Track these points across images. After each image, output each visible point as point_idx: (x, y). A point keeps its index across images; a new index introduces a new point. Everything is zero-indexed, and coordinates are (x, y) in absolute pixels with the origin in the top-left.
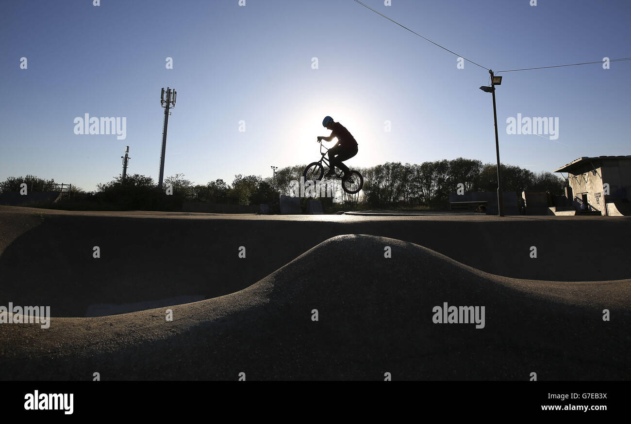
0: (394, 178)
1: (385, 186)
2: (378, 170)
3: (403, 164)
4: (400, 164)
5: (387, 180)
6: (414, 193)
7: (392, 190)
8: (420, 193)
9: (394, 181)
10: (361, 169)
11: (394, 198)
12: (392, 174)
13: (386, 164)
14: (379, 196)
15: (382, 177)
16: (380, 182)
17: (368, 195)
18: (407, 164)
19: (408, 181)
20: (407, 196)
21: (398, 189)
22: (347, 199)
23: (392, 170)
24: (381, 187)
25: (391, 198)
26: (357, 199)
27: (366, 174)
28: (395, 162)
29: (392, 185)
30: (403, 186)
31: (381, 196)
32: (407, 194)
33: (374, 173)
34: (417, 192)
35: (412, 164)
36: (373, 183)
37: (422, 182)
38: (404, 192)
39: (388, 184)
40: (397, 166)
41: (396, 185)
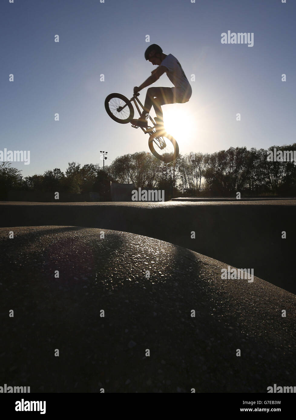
0: (239, 164)
1: (229, 172)
2: (222, 155)
3: (249, 149)
4: (245, 149)
5: (231, 167)
6: (260, 180)
7: (237, 177)
8: (267, 180)
9: (238, 167)
10: (203, 155)
11: (238, 186)
12: (237, 159)
13: (230, 149)
14: (223, 183)
15: (225, 164)
16: (223, 169)
17: (211, 182)
18: (252, 149)
19: (253, 167)
20: (253, 183)
21: (243, 175)
22: (189, 187)
23: (237, 156)
24: (225, 174)
25: (235, 186)
26: (198, 186)
27: (208, 160)
28: (240, 147)
29: (236, 171)
30: (248, 172)
31: (225, 184)
32: (253, 181)
33: (217, 159)
34: (264, 178)
35: (258, 149)
36: (216, 169)
37: (269, 168)
38: (249, 179)
39: (232, 171)
40: (242, 151)
41: (241, 171)
